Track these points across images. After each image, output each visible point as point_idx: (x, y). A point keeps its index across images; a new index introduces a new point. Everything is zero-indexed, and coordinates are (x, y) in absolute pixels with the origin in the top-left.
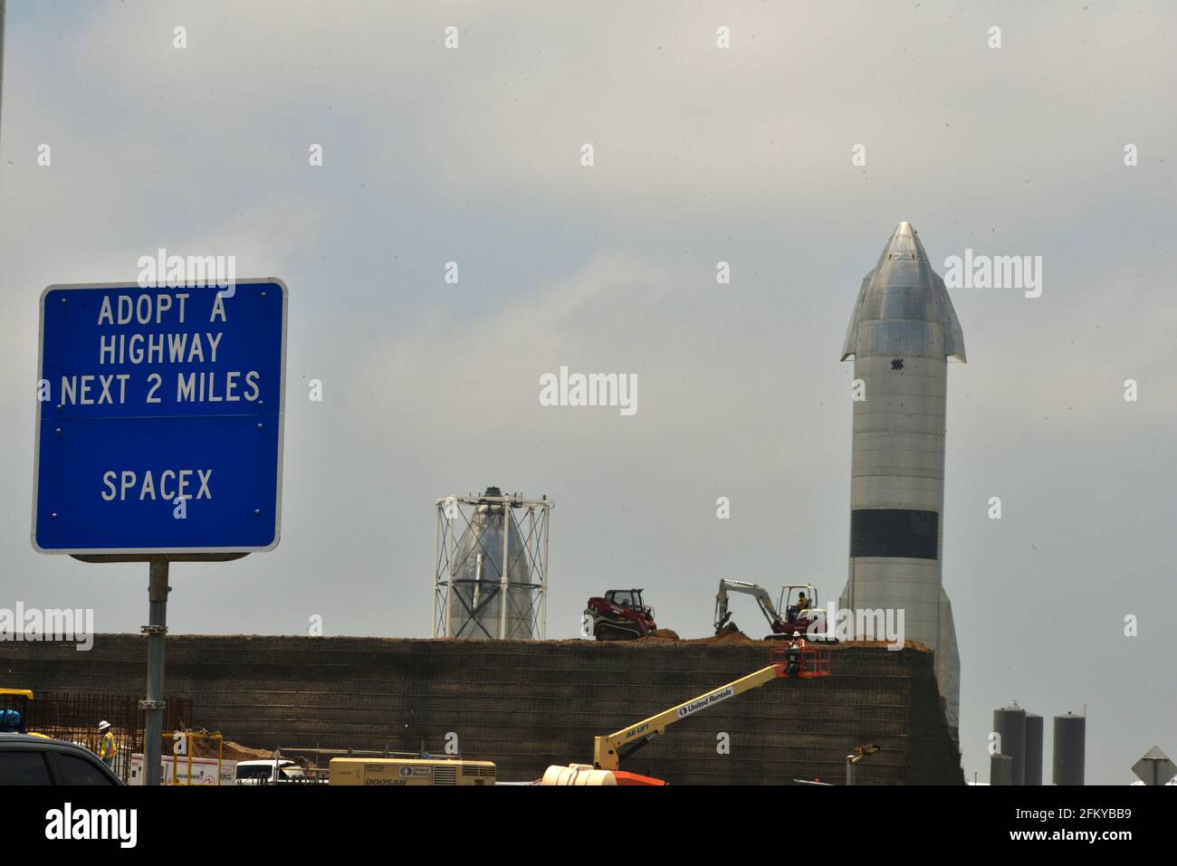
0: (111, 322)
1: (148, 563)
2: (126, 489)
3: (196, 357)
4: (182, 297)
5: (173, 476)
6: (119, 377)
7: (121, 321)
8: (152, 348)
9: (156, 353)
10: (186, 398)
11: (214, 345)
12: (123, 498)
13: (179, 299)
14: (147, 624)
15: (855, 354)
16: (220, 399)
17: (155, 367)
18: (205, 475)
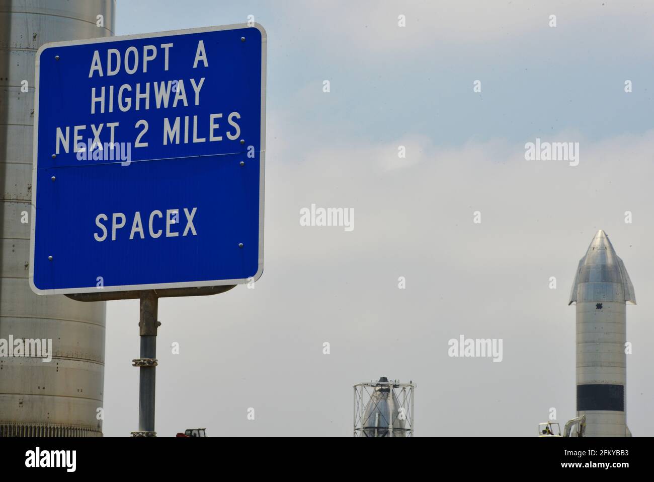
0: (101, 74)
1: (138, 300)
2: (117, 229)
3: (181, 102)
4: (167, 46)
5: (160, 215)
6: (108, 125)
7: (110, 73)
8: (139, 96)
9: (143, 101)
10: (171, 141)
11: (197, 90)
12: (114, 238)
13: (164, 49)
14: (138, 357)
15: (576, 301)
16: (203, 140)
17: (143, 114)
18: (190, 213)
